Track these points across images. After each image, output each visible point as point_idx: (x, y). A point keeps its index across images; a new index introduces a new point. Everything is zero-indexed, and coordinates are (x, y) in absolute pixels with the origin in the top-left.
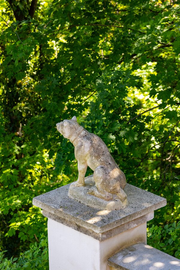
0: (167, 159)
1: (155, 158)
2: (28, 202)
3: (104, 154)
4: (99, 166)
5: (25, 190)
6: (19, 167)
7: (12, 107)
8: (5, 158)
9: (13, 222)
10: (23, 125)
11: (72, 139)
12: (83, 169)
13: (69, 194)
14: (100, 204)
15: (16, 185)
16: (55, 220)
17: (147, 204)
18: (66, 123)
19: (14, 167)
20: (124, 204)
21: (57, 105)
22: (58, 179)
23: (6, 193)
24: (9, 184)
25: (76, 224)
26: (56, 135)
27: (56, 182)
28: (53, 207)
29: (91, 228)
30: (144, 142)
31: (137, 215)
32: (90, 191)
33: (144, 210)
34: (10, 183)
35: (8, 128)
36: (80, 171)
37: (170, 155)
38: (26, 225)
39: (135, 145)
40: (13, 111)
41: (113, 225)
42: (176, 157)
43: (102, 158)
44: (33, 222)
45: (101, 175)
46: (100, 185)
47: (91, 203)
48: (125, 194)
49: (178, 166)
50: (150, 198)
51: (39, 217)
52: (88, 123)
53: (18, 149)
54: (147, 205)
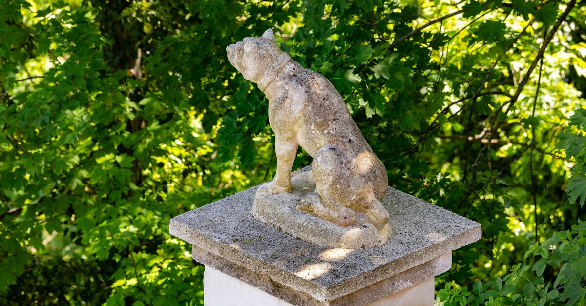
0: (477, 136)
1: (449, 134)
2: (156, 232)
3: (338, 119)
4: (326, 146)
5: (148, 203)
6: (134, 151)
7: (120, 11)
8: (103, 128)
9: (120, 278)
10: (144, 52)
11: (262, 83)
12: (289, 153)
13: (254, 211)
14: (326, 234)
15: (126, 193)
16: (221, 270)
17: (437, 236)
18: (248, 44)
19: (121, 150)
20: (384, 235)
21: (225, 5)
22: (223, 180)
23: (103, 210)
24: (111, 190)
25: (271, 280)
26: (223, 77)
27: (217, 187)
28: (217, 240)
29: (304, 289)
30: (426, 94)
31: (412, 260)
32: (303, 203)
33: (428, 250)
34: (113, 187)
35: (110, 60)
36: (282, 158)
37: (484, 127)
38: (150, 284)
39: (407, 101)
40: (123, 20)
41: (357, 283)
42: (499, 133)
43: (333, 128)
44: (166, 278)
45: (329, 168)
46: (328, 190)
47: (304, 232)
48: (386, 210)
49: (502, 153)
50: (444, 221)
51: (180, 267)
52: (298, 46)
53: (133, 108)
54: (436, 238)
